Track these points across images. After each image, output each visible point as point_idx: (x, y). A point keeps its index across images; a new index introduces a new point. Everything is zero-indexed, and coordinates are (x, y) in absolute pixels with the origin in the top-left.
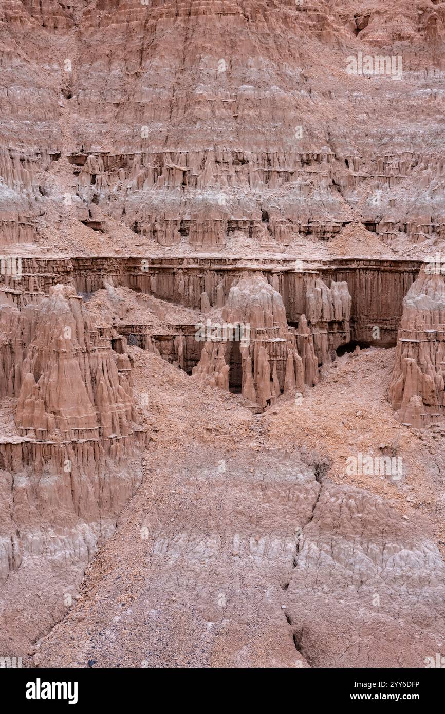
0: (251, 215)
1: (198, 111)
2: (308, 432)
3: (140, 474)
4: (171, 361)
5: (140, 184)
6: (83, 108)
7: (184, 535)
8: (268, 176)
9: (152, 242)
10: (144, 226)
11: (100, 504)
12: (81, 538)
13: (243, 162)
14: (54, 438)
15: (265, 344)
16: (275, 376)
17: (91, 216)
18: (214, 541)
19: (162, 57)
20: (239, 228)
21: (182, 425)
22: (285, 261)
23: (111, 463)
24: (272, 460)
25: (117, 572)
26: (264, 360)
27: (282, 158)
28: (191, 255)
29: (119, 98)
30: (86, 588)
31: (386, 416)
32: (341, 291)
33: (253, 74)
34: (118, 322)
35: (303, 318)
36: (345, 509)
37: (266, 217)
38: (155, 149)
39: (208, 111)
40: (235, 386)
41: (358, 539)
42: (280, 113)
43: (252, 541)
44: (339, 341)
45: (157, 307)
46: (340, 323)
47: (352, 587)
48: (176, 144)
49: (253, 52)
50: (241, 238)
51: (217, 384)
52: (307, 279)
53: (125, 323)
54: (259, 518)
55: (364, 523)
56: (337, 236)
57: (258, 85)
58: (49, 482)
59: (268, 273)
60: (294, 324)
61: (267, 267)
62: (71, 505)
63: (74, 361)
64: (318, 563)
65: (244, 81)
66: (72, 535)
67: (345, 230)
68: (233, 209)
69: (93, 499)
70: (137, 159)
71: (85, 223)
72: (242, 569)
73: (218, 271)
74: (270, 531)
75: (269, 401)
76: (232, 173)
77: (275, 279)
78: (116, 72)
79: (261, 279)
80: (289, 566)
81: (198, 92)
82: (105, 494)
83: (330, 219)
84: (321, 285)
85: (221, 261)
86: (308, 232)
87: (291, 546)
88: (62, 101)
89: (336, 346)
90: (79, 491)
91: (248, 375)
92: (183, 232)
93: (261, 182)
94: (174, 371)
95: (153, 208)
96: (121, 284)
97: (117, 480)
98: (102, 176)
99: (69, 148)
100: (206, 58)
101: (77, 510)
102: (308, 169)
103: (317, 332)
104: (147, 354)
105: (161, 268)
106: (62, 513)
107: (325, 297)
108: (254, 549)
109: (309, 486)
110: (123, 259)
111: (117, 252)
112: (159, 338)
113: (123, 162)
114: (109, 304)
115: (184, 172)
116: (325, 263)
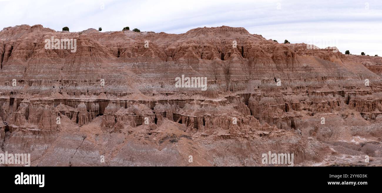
0: (85, 91)
1: (80, 73)
2: (85, 131)
3: (56, 137)
4: (69, 117)
5: (69, 86)
6: (63, 72)
7: (59, 148)
8: (90, 84)
9: (69, 96)
10: (69, 93)
11: (49, 141)
12: (45, 147)
13: (86, 81)
14: (43, 130)
15: (82, 115)
16: (83, 121)
17: (61, 91)
18: (63, 149)
19: (76, 63)
20: (83, 94)
21: (65, 129)
22: (88, 100)
23: (52, 135)
24: (77, 136)
25: (48, 153)
26: (82, 118)
27: (93, 80)
28: (74, 99)
29: (69, 70)
30: (43, 155)
31: (99, 128)
32: (97, 105)
33: (90, 65)
34: (61, 110)
35: (90, 110)
36: (85, 145)
37: (88, 91)
38: (72, 79)
39: (81, 73)
40: (77, 122)
41: (86, 150)
42: (93, 72)
43: (69, 149)
44: (97, 114)
45: (68, 108)
46: (97, 111)
47: (82, 158)
48: (76, 78)
49: (90, 62)
50: (83, 95)
51: (74, 122)
52: (92, 103)
53: (62, 110)
54: (72, 146)
55: (87, 147)
56: (100, 95)
57: (90, 68)
58: (41, 137)
59: (85, 102)
60: (88, 111)
61: (85, 101)
62: (44, 141)
63: (47, 118)
64: (78, 154)
65: (88, 67)
66: (44, 146)
67: (101, 94)
68: (82, 90)
69: (48, 141)
70: (70, 81)
71: (59, 93)
72: (66, 154)
73: (78, 102)
74: (73, 148)
75: (82, 125)
76: (84, 83)
77: (86, 103)
78: (70, 65)
79: (84, 103)
80: (74, 154)
81: (80, 69)
82: (50, 140)
83: (99, 92)
84: (94, 104)
85: (78, 100)
86: (95, 94)
87: (75, 151)
88: (61, 71)
89: (97, 115)
90: (46, 139)
91: (79, 120)
92: (74, 94)
93: (89, 85)
94: (68, 119)
95: (71, 90)
96: (63, 103)
97: (52, 138)
98: (64, 84)
99: (60, 79)
100: (82, 63)
101: (45, 142)
102: (97, 82)
103: (92, 113)
104: (65, 116)
105: (70, 101)
106: (42, 142)
107: (94, 106)
108: (69, 151)
109: (81, 141)
110: (64, 99)
111: (63, 98)
112: (67, 113)
113: (68, 82)
114: (60, 107)
115: (76, 84)
116: (95, 100)
